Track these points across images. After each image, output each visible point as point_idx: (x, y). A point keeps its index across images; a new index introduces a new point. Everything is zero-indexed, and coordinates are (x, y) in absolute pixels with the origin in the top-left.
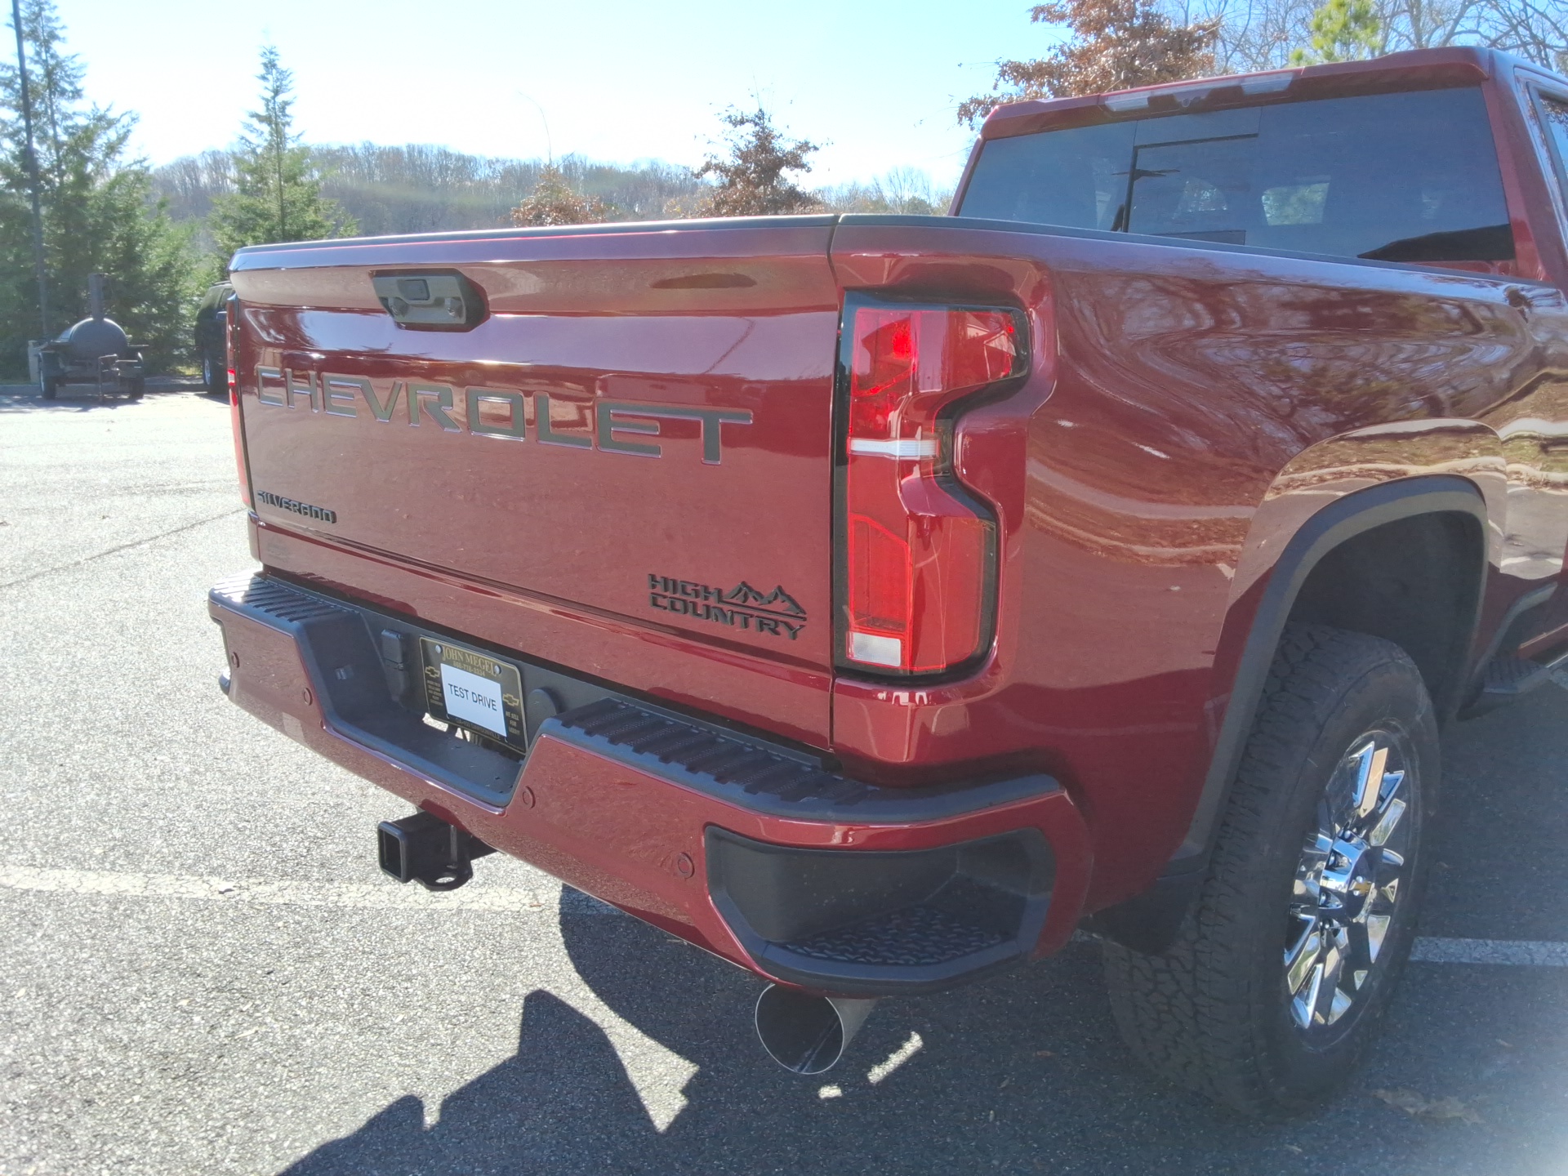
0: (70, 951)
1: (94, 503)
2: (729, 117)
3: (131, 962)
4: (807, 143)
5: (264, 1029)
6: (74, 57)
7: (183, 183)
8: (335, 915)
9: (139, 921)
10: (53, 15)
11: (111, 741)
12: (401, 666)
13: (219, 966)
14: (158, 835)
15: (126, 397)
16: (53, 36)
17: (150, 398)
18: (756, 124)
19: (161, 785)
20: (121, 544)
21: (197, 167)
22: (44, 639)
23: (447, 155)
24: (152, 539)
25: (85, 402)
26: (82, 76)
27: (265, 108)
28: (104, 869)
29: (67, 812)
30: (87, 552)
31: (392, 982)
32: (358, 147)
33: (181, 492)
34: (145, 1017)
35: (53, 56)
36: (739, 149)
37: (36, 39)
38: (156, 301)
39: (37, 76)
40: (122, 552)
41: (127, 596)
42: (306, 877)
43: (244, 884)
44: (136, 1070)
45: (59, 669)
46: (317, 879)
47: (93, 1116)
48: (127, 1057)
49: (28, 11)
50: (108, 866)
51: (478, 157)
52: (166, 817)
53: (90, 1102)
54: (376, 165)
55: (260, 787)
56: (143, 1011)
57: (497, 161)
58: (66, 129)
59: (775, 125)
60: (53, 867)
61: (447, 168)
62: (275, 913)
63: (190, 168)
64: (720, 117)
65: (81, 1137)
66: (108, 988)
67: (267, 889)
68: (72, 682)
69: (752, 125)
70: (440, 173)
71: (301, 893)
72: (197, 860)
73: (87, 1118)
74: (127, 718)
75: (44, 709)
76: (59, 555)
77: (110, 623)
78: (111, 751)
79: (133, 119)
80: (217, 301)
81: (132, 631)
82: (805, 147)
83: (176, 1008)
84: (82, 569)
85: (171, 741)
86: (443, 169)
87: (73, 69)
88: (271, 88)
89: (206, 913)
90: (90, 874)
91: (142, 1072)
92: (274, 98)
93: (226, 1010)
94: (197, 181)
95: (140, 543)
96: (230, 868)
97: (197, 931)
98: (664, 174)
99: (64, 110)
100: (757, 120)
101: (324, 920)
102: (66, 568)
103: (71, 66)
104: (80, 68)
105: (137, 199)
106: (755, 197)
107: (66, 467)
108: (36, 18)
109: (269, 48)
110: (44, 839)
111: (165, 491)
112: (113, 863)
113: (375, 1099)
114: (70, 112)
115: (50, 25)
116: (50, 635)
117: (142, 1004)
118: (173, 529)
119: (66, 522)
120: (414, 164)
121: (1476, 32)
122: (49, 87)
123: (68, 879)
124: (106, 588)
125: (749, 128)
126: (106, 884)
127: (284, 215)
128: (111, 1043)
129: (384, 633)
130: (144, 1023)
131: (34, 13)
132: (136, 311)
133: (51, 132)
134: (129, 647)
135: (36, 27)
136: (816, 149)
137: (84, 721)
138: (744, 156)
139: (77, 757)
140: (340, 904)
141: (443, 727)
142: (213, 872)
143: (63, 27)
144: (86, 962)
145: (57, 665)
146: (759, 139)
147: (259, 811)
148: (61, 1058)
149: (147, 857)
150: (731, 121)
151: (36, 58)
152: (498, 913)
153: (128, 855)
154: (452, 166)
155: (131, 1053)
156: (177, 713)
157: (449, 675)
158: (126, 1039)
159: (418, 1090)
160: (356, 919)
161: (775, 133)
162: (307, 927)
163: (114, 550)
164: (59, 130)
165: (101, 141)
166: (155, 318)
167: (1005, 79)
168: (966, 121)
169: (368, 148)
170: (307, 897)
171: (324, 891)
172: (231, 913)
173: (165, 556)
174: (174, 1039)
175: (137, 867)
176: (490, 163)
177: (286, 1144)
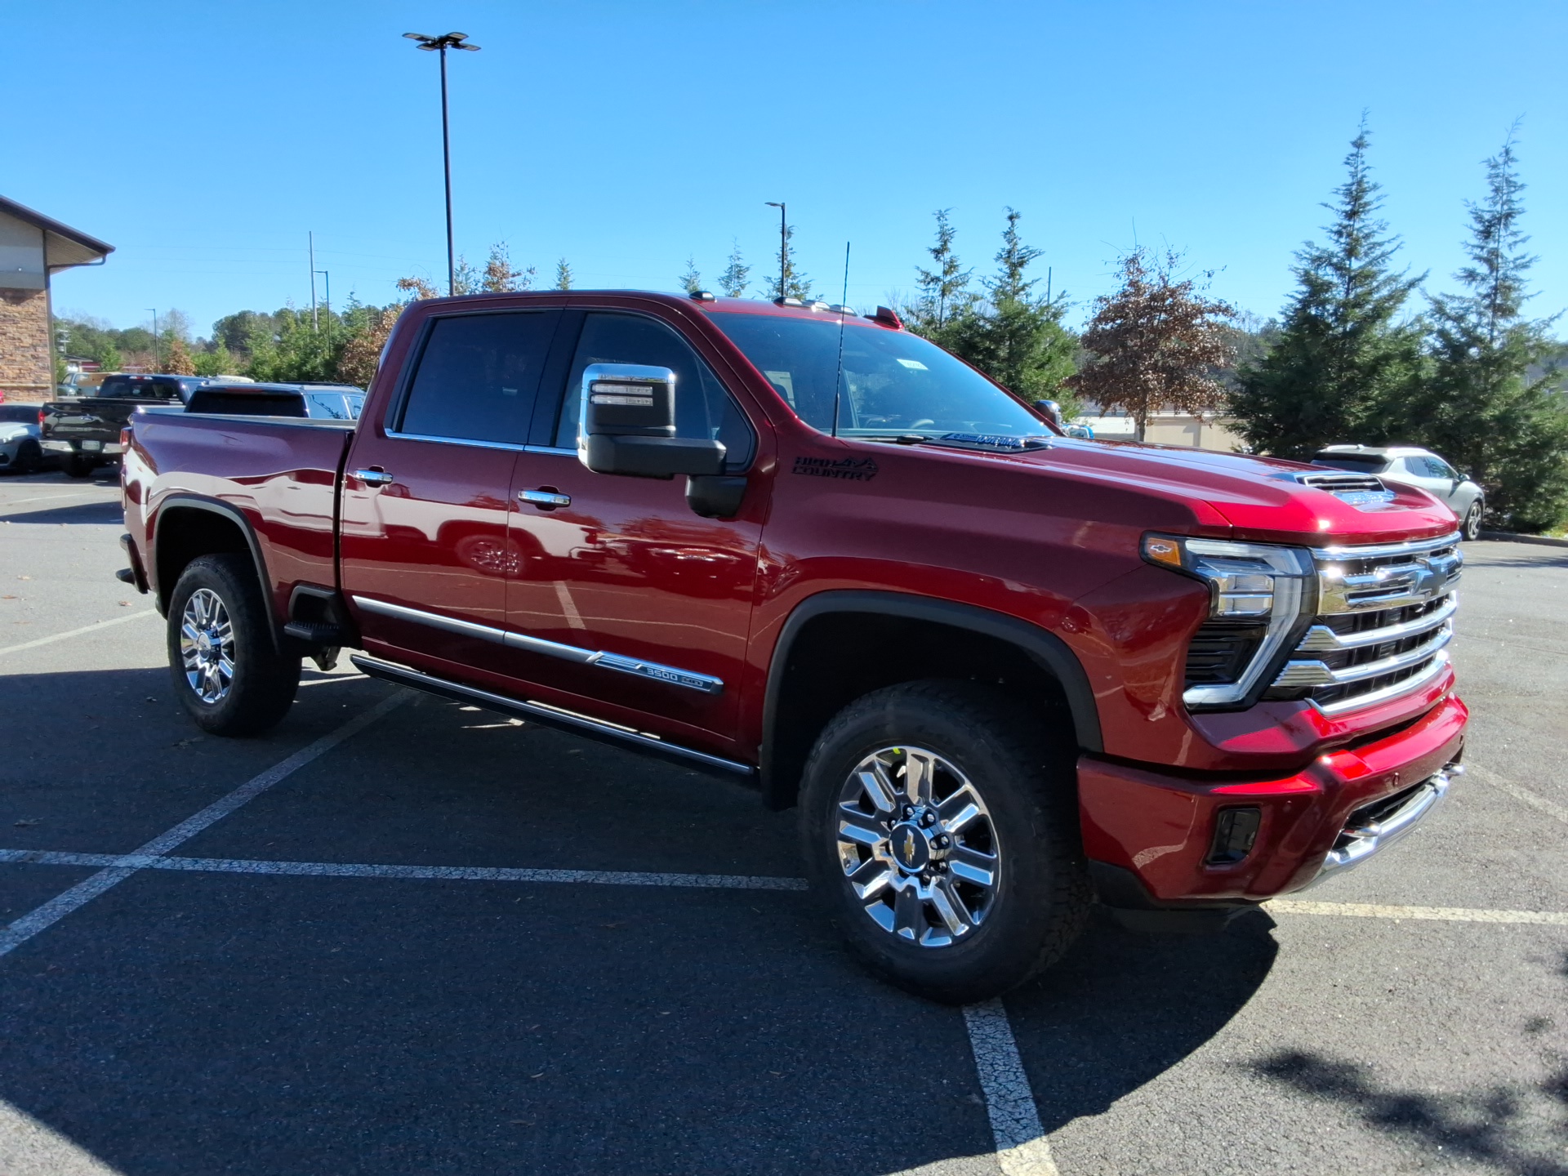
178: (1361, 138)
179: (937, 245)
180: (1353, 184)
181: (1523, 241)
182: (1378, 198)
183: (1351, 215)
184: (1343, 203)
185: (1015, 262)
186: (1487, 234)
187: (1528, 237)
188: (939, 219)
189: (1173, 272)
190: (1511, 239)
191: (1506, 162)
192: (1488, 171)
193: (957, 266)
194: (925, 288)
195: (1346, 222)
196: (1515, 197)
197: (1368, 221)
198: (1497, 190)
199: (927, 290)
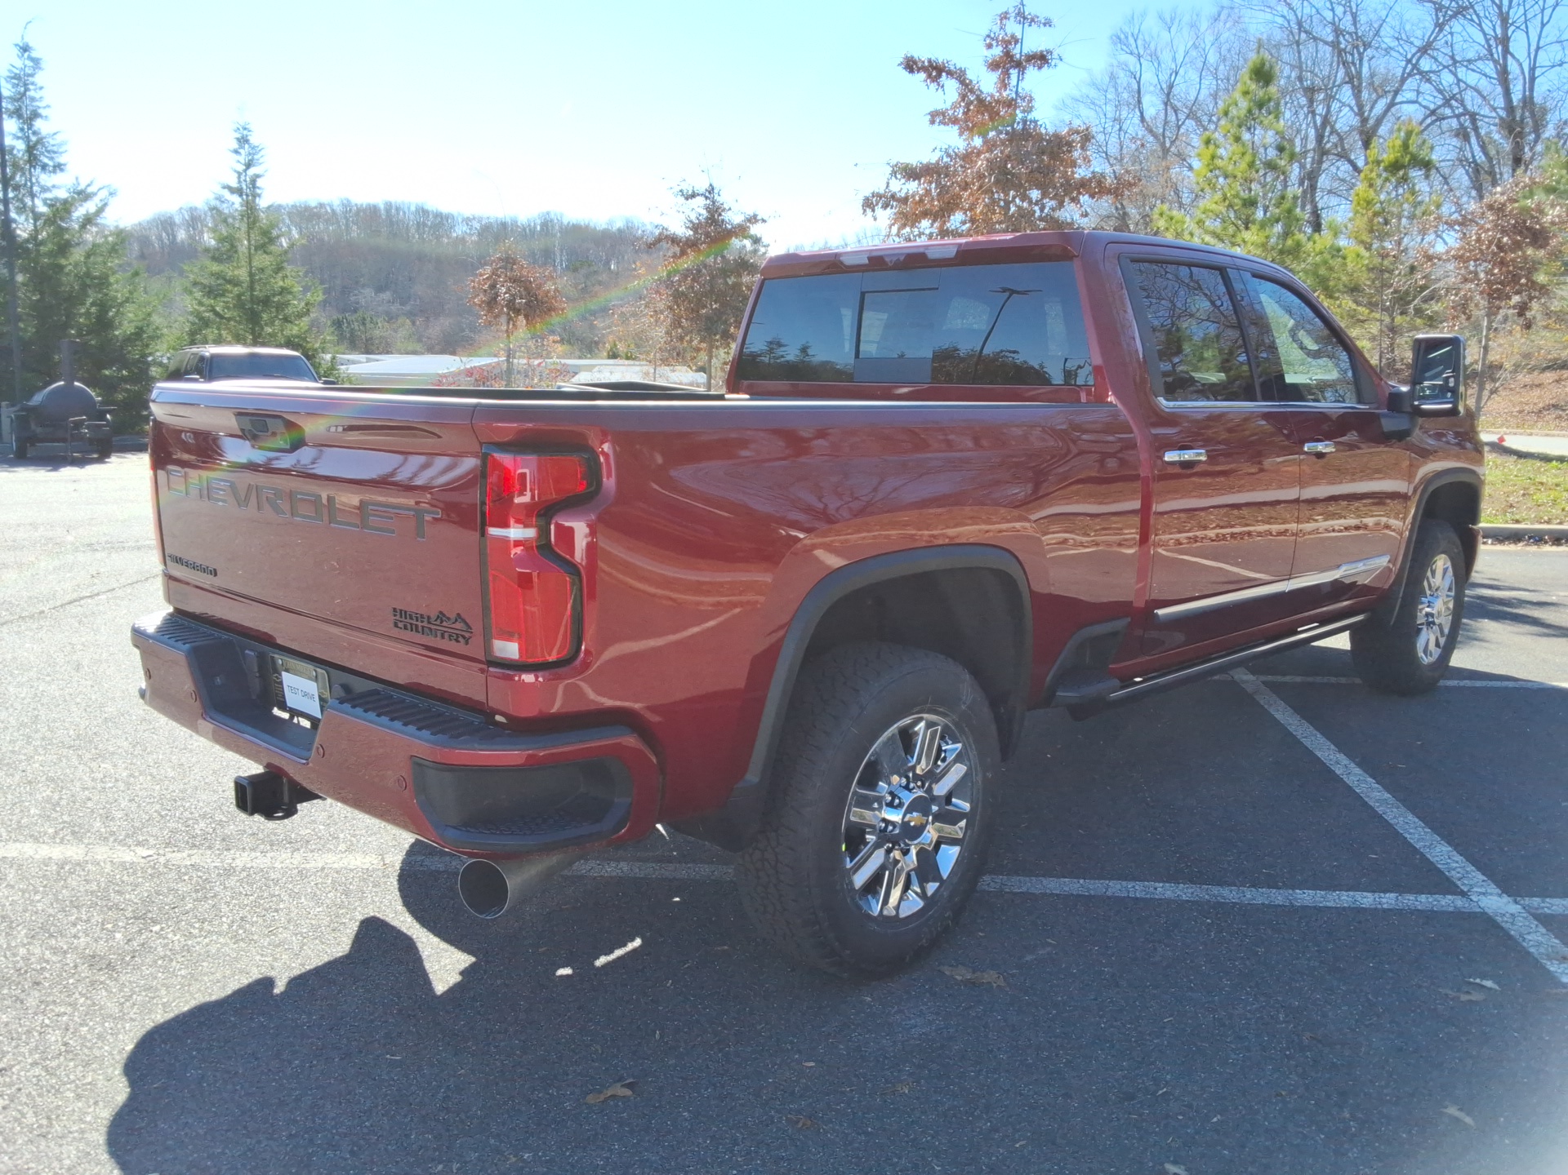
0: (27, 895)
1: (59, 559)
2: (681, 191)
3: (71, 901)
4: (755, 216)
5: (166, 941)
6: (55, 134)
7: (160, 238)
8: (229, 872)
9: (79, 876)
10: (37, 95)
11: (65, 754)
12: (257, 675)
13: (137, 904)
14: (98, 819)
15: (95, 456)
16: (35, 115)
17: (118, 457)
18: (707, 198)
19: (103, 785)
20: (81, 595)
21: (175, 223)
22: (11, 675)
23: (425, 212)
24: (109, 591)
25: (54, 461)
26: (62, 153)
27: (236, 180)
28: (54, 843)
29: (27, 804)
30: (51, 602)
31: (264, 913)
32: (336, 203)
33: (139, 548)
34: (80, 934)
35: (35, 133)
36: (691, 222)
37: (20, 116)
38: (125, 364)
39: (19, 151)
40: (82, 602)
41: (84, 640)
42: (210, 848)
43: (161, 852)
44: (71, 965)
45: (24, 699)
46: (218, 849)
47: (40, 991)
48: (65, 958)
49: (13, 90)
50: (58, 840)
51: (455, 214)
52: (105, 807)
53: (38, 984)
54: (353, 222)
55: (182, 786)
56: (79, 931)
57: (474, 218)
58: (45, 201)
59: (724, 198)
60: (15, 841)
61: (425, 225)
62: (183, 870)
63: (167, 224)
64: (672, 191)
65: (31, 1002)
66: (54, 917)
67: (179, 855)
68: (34, 709)
69: (703, 198)
70: (417, 230)
71: (205, 859)
72: (127, 836)
73: (36, 992)
74: (78, 736)
75: (11, 730)
76: (26, 605)
77: (68, 662)
78: (64, 761)
79: (111, 194)
80: (185, 364)
81: (86, 668)
82: (753, 219)
83: (103, 929)
84: (46, 617)
85: (113, 753)
86: (420, 226)
87: (53, 145)
88: (243, 162)
89: (131, 871)
90: (44, 846)
91: (76, 967)
92: (245, 171)
93: (140, 931)
94: (174, 237)
95: (98, 594)
96: (152, 841)
97: (123, 882)
98: (640, 232)
99: (43, 183)
100: (707, 194)
101: (219, 875)
102: (32, 617)
103: (52, 142)
104: (60, 145)
105: (111, 268)
106: (705, 266)
107: (34, 526)
108: (21, 98)
109: (243, 124)
110: (9, 823)
111: (124, 548)
112: (62, 839)
113: (239, 980)
114: (49, 184)
115: (34, 104)
116: (16, 672)
117: (79, 927)
118: (129, 582)
119: (33, 575)
120: (391, 222)
121: (1415, 102)
122: (29, 161)
123: (28, 849)
124: (67, 634)
125: (700, 202)
126: (57, 852)
127: (252, 282)
128: (55, 951)
129: (247, 652)
130: (79, 938)
131: (19, 93)
132: (107, 372)
133: (30, 203)
134: (83, 682)
135: (20, 107)
136: (764, 221)
137: (43, 739)
138: (695, 227)
139: (37, 765)
140: (233, 865)
141: (286, 716)
142: (139, 844)
143: (48, 106)
144: (39, 901)
145: (22, 695)
146: (709, 212)
147: (179, 803)
148: (18, 958)
149: (89, 834)
150: (683, 195)
151: (20, 135)
152: (351, 870)
153: (73, 833)
154: (429, 223)
155: (69, 956)
156: (120, 732)
157: (287, 678)
158: (65, 947)
159: (272, 974)
160: (244, 874)
161: (726, 206)
162: (206, 879)
163: (75, 601)
164: (38, 202)
165: (79, 212)
166: (124, 379)
167: (896, 178)
168: (869, 211)
169: (346, 205)
170: (209, 861)
171: (222, 857)
172: (150, 871)
173: (119, 606)
174: (101, 947)
175: (81, 841)
176: (467, 221)
177: (173, 1004)
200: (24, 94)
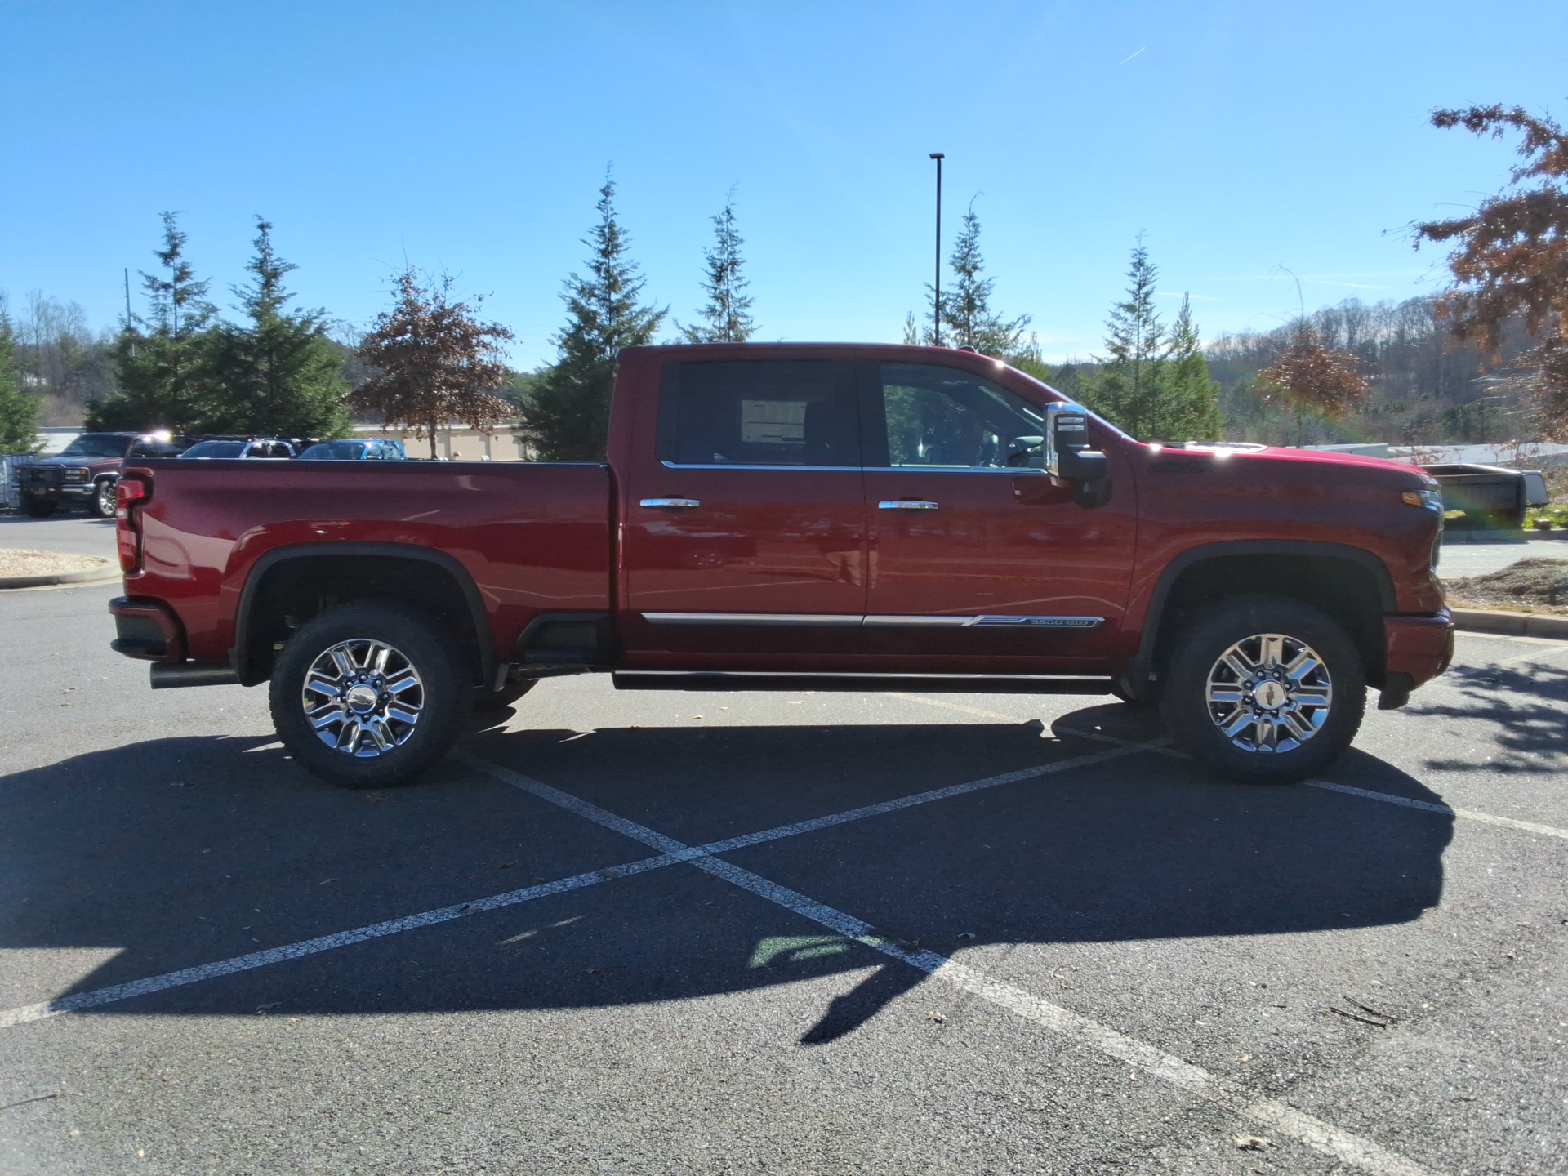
6: (986, 281)
10: (977, 253)
16: (976, 267)
27: (1132, 299)
35: (973, 282)
79: (1027, 321)
88: (1138, 282)
92: (1139, 290)
103: (984, 288)
104: (991, 287)
109: (1139, 250)
178: (608, 187)
179: (166, 249)
180: (605, 227)
181: (745, 285)
182: (626, 241)
183: (605, 253)
184: (597, 241)
185: (269, 274)
186: (719, 278)
187: (749, 282)
188: (165, 220)
189: (449, 294)
190: (737, 283)
191: (728, 220)
192: (715, 226)
193: (190, 273)
194: (154, 294)
195: (602, 260)
196: (737, 248)
197: (620, 260)
198: (723, 242)
199: (156, 297)
200: (968, 254)
